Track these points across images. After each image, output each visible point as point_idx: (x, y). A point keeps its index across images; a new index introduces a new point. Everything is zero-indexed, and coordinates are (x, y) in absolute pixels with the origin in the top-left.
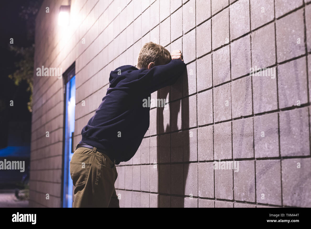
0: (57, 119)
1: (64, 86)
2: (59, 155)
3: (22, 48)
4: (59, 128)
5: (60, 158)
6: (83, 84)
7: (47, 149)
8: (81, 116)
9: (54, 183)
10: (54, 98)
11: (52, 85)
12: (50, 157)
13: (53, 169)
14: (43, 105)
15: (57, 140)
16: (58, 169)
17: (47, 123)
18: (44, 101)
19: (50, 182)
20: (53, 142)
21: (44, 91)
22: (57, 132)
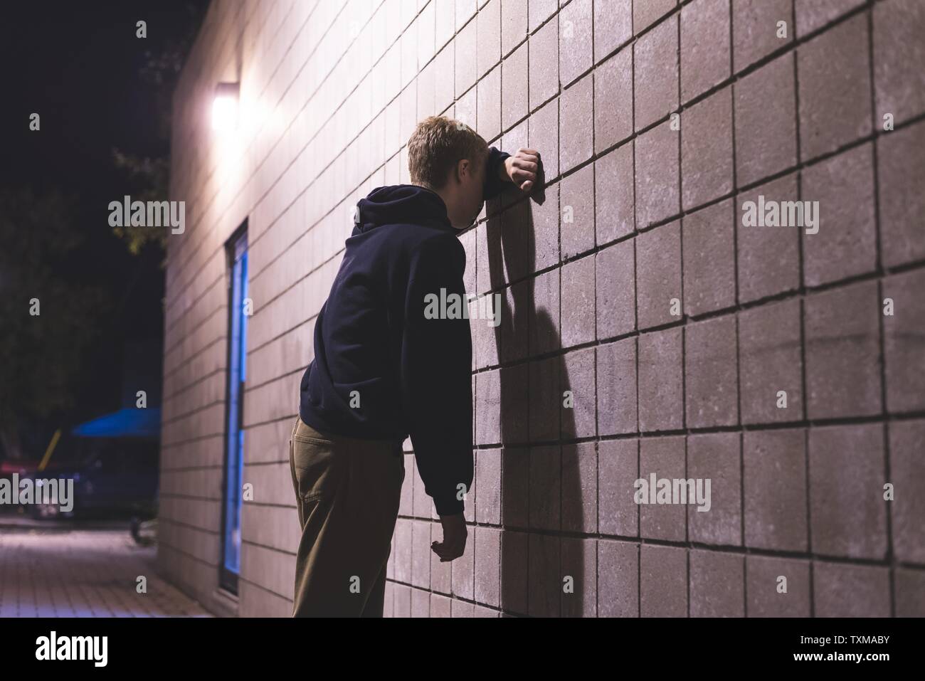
0: (214, 348)
1: (229, 269)
2: (216, 435)
3: (147, 161)
4: (217, 371)
5: (219, 441)
6: (262, 271)
7: (194, 419)
8: (258, 345)
9: (206, 499)
10: (208, 296)
11: (204, 265)
12: (199, 439)
13: (206, 468)
14: (186, 312)
15: (213, 400)
16: (215, 467)
17: (195, 356)
18: (189, 304)
19: (199, 498)
20: (205, 403)
21: (188, 279)
22: (213, 379)
